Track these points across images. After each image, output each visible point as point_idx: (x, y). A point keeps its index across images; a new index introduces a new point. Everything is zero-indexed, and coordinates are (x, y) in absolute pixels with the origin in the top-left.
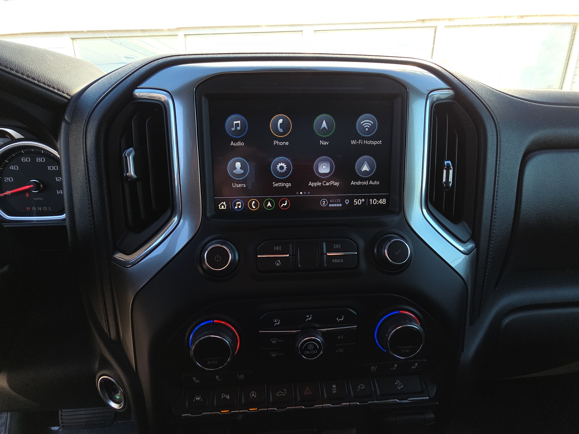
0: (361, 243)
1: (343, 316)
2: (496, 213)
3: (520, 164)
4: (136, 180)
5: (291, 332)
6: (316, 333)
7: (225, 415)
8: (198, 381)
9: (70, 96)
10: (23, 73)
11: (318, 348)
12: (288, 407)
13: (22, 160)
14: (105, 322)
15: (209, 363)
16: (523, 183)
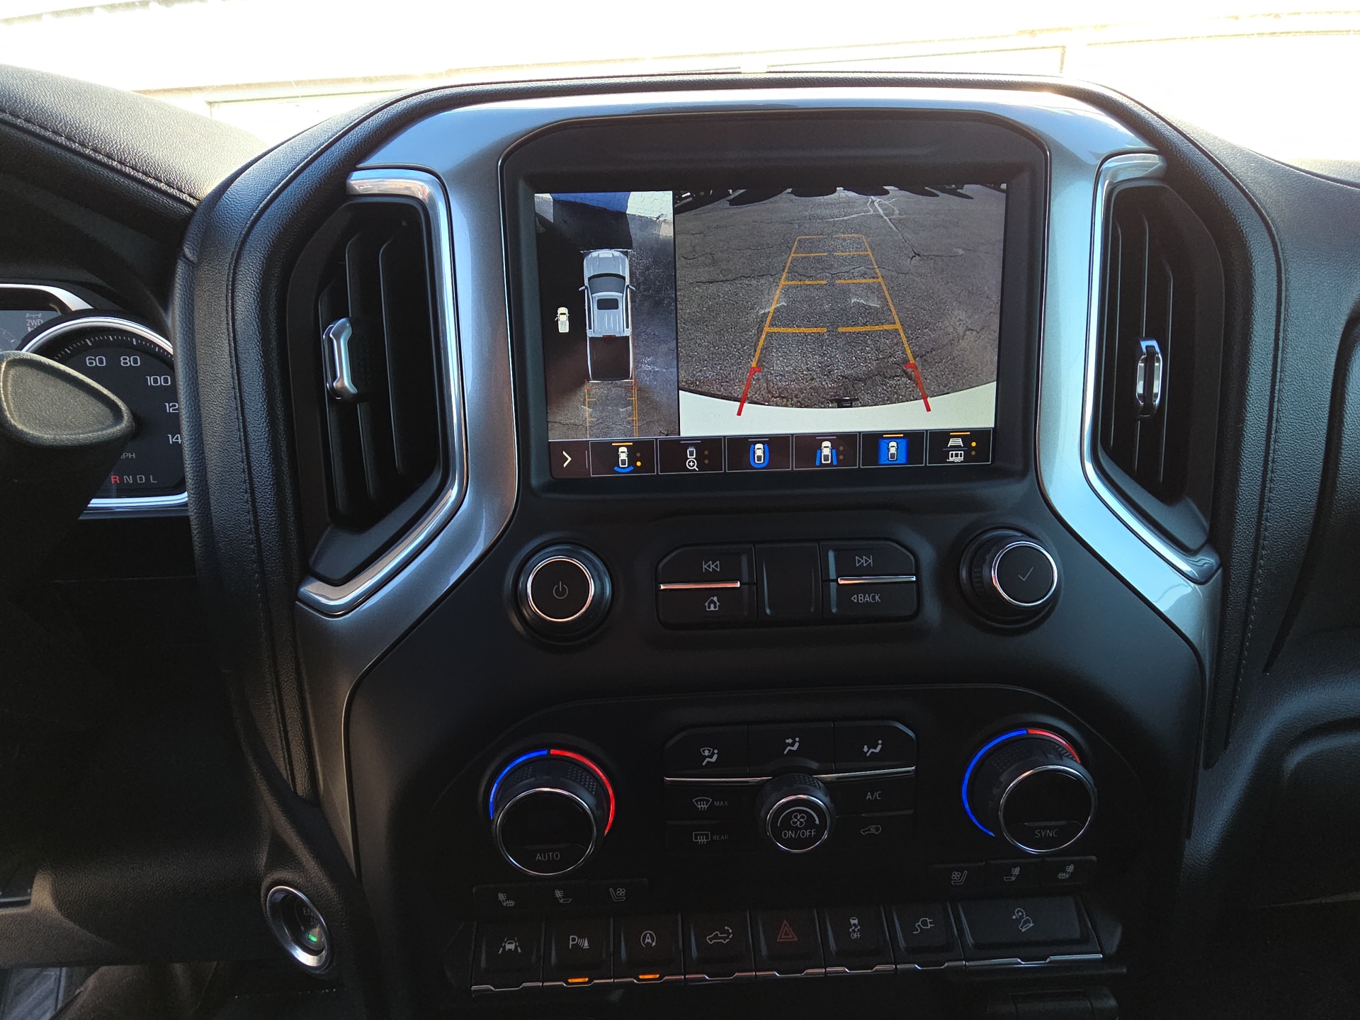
0: (927, 554)
1: (880, 742)
2: (1275, 477)
3: (1337, 348)
4: (357, 398)
5: (747, 782)
6: (811, 785)
7: (579, 991)
8: (511, 903)
9: (196, 199)
10: (83, 142)
11: (817, 822)
12: (738, 972)
13: (88, 362)
14: (283, 752)
15: (538, 857)
16: (1345, 398)
